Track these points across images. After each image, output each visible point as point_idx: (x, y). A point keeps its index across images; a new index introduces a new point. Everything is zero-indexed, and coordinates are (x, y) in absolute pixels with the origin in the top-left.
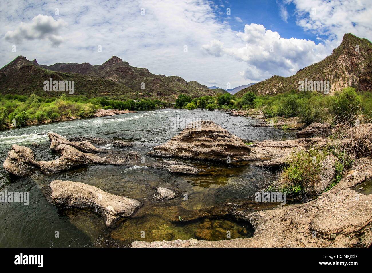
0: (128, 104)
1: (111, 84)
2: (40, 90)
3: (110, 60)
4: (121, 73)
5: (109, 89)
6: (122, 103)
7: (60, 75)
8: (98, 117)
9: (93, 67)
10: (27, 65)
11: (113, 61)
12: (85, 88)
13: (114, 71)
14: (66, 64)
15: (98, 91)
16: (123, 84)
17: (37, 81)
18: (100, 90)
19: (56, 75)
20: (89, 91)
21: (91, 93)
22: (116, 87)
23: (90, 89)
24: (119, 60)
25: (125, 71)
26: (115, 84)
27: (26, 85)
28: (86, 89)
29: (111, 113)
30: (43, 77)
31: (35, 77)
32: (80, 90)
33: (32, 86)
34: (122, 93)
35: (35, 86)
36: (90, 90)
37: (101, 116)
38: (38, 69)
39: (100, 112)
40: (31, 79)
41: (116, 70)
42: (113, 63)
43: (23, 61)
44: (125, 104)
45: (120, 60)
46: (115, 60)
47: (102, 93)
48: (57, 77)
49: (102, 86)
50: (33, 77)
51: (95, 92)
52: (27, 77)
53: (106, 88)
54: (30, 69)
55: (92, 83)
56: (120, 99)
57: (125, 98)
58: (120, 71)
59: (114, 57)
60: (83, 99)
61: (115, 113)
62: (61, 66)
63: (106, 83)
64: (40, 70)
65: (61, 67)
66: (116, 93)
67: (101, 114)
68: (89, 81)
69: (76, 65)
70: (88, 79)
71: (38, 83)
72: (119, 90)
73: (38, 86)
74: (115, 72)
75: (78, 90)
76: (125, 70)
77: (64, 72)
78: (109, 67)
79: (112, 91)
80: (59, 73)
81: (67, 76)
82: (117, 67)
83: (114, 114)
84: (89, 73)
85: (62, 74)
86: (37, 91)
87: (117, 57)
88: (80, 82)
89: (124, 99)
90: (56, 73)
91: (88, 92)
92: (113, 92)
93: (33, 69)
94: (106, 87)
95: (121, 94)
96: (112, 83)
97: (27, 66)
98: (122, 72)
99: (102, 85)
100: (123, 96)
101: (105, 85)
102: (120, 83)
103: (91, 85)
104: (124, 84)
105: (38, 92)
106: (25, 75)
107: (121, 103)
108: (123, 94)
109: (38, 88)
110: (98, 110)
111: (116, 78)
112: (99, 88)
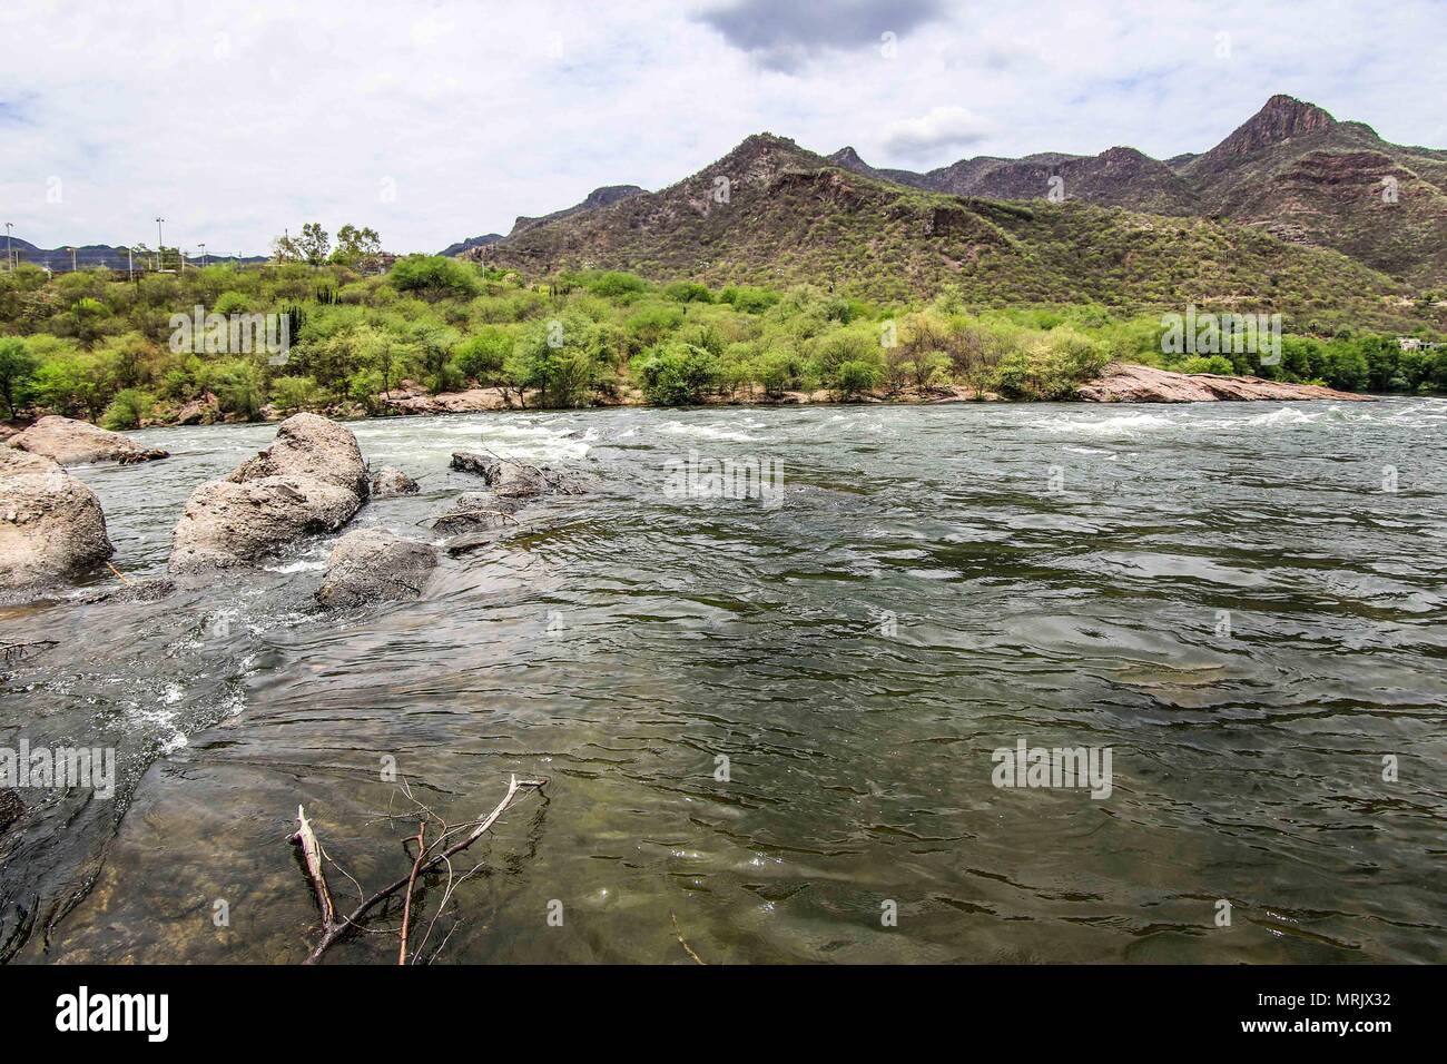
0: (1353, 357)
1: (1264, 253)
2: (878, 277)
3: (1254, 120)
4: (1324, 189)
5: (1251, 277)
6: (1311, 349)
7: (981, 212)
8: (1097, 401)
9: (1160, 167)
10: (803, 172)
11: (1274, 126)
12: (1118, 271)
13: (1282, 178)
14: (1010, 161)
15: (1192, 286)
16: (1340, 249)
17: (866, 239)
18: (1202, 284)
19: (961, 212)
20: (1136, 285)
21: (1150, 295)
22: (1295, 268)
23: (1141, 277)
24: (1308, 117)
25: (1353, 179)
26: (1285, 248)
27: (809, 253)
28: (1121, 277)
29: (1190, 388)
30: (891, 220)
31: (851, 222)
32: (1088, 281)
33: (842, 259)
34: (1330, 298)
35: (855, 259)
36: (1146, 283)
37: (1118, 401)
38: (864, 187)
39: (1119, 380)
40: (833, 228)
41: (1297, 177)
42: (1276, 139)
43: (782, 154)
44: (1333, 359)
45: (1318, 113)
46: (1284, 117)
47: (1208, 294)
48: (965, 221)
49: (1213, 263)
50: (841, 223)
51: (1172, 292)
52: (810, 222)
53: (1233, 271)
54: (823, 189)
55: (1156, 246)
56: (1313, 328)
57: (1344, 327)
58: (1318, 180)
59: (1278, 102)
60: (1090, 319)
61: (1215, 391)
62: (987, 171)
63: (1235, 243)
64: (874, 193)
65: (990, 175)
66: (1292, 296)
67: (1118, 389)
68: (1138, 235)
69: (1067, 164)
70: (1131, 226)
71: (871, 244)
72: (1312, 282)
73: (869, 257)
74: (1290, 184)
75: (1079, 281)
76: (1348, 171)
77: (1005, 197)
78: (1256, 159)
79: (1267, 288)
80: (976, 203)
81: (1020, 215)
82: (1303, 157)
83: (1210, 396)
84: (1140, 200)
85: (991, 206)
86: (865, 281)
87: (1297, 103)
88: (1089, 242)
89: (1337, 331)
90: (959, 201)
91: (1135, 290)
92: (1272, 295)
93: (839, 188)
94: (1232, 265)
95: (1319, 305)
96: (1270, 242)
97: (804, 177)
98: (1335, 181)
99: (1206, 258)
100: (1332, 314)
101: (1231, 257)
102: (1323, 244)
103: (1147, 254)
104: (1346, 248)
105: (866, 287)
106: (803, 214)
107: (1303, 350)
108: (1334, 304)
109: (871, 266)
110: (1115, 369)
111: (1297, 216)
112: (1191, 271)
